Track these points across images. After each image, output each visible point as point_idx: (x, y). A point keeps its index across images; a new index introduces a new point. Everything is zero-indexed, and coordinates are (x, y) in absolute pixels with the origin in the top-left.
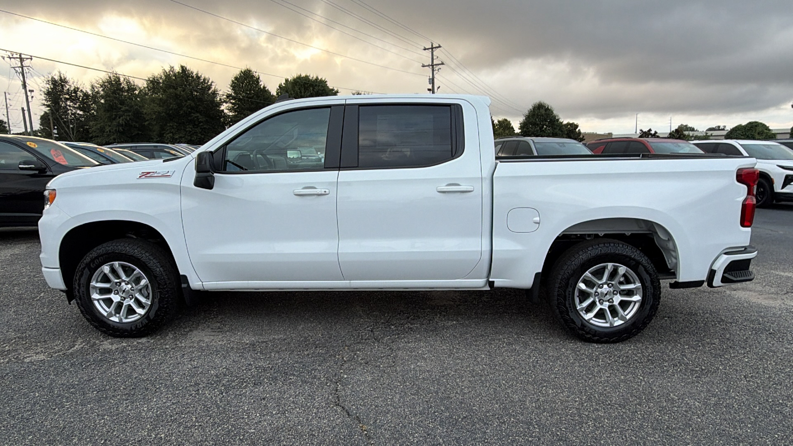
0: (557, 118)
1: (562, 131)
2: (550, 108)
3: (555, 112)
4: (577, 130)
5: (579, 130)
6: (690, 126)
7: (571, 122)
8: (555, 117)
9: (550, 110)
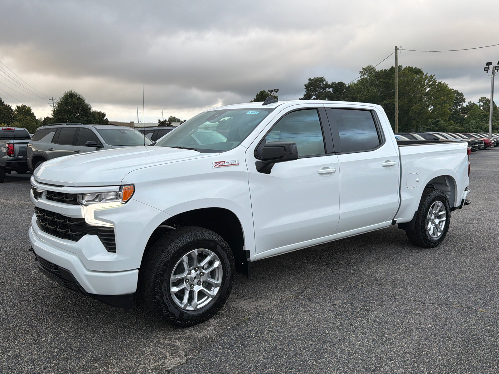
0: (89, 107)
1: (95, 119)
2: (81, 97)
3: (86, 102)
4: (105, 118)
5: (106, 118)
6: (177, 118)
7: (99, 111)
8: (87, 106)
9: (81, 99)
